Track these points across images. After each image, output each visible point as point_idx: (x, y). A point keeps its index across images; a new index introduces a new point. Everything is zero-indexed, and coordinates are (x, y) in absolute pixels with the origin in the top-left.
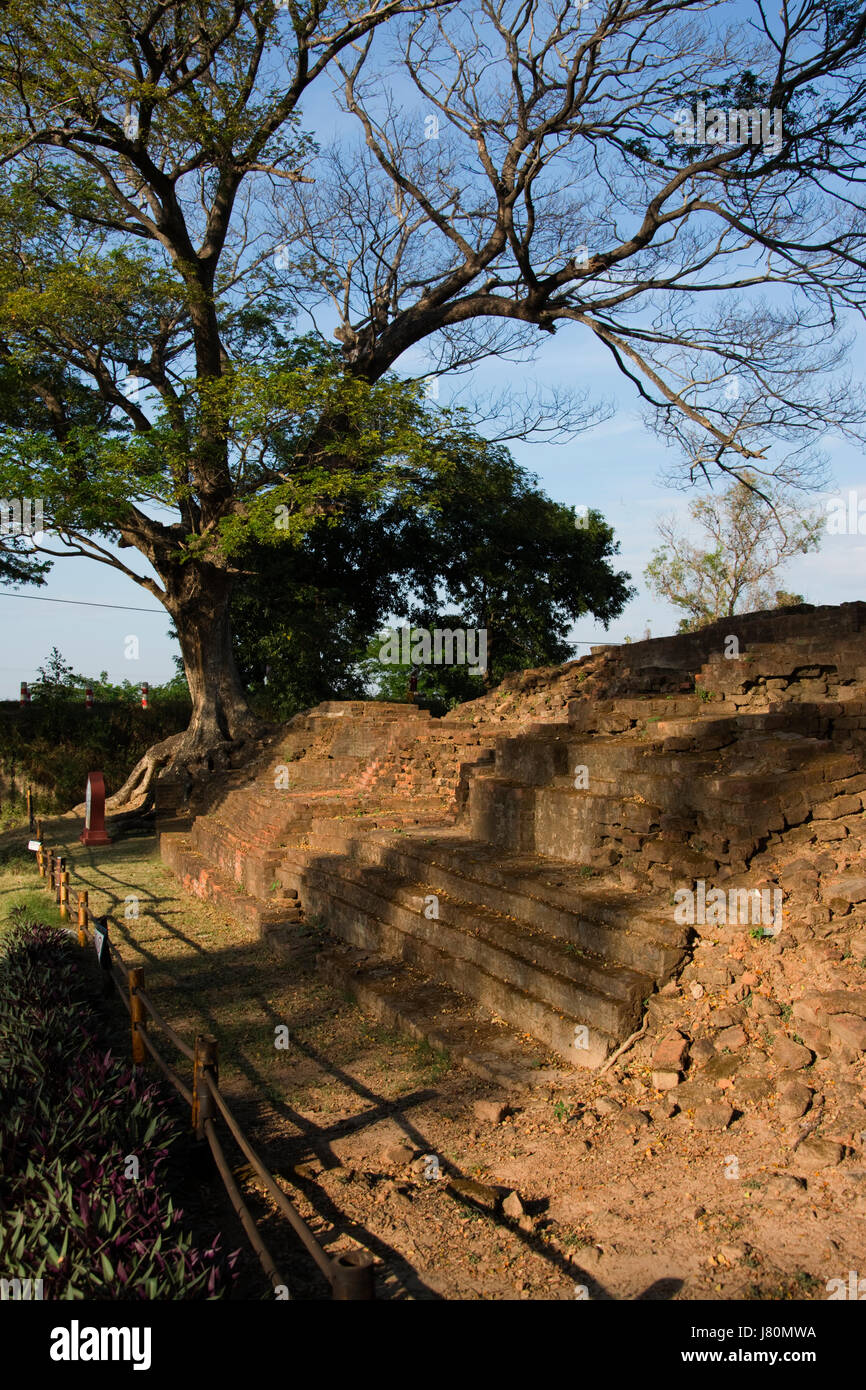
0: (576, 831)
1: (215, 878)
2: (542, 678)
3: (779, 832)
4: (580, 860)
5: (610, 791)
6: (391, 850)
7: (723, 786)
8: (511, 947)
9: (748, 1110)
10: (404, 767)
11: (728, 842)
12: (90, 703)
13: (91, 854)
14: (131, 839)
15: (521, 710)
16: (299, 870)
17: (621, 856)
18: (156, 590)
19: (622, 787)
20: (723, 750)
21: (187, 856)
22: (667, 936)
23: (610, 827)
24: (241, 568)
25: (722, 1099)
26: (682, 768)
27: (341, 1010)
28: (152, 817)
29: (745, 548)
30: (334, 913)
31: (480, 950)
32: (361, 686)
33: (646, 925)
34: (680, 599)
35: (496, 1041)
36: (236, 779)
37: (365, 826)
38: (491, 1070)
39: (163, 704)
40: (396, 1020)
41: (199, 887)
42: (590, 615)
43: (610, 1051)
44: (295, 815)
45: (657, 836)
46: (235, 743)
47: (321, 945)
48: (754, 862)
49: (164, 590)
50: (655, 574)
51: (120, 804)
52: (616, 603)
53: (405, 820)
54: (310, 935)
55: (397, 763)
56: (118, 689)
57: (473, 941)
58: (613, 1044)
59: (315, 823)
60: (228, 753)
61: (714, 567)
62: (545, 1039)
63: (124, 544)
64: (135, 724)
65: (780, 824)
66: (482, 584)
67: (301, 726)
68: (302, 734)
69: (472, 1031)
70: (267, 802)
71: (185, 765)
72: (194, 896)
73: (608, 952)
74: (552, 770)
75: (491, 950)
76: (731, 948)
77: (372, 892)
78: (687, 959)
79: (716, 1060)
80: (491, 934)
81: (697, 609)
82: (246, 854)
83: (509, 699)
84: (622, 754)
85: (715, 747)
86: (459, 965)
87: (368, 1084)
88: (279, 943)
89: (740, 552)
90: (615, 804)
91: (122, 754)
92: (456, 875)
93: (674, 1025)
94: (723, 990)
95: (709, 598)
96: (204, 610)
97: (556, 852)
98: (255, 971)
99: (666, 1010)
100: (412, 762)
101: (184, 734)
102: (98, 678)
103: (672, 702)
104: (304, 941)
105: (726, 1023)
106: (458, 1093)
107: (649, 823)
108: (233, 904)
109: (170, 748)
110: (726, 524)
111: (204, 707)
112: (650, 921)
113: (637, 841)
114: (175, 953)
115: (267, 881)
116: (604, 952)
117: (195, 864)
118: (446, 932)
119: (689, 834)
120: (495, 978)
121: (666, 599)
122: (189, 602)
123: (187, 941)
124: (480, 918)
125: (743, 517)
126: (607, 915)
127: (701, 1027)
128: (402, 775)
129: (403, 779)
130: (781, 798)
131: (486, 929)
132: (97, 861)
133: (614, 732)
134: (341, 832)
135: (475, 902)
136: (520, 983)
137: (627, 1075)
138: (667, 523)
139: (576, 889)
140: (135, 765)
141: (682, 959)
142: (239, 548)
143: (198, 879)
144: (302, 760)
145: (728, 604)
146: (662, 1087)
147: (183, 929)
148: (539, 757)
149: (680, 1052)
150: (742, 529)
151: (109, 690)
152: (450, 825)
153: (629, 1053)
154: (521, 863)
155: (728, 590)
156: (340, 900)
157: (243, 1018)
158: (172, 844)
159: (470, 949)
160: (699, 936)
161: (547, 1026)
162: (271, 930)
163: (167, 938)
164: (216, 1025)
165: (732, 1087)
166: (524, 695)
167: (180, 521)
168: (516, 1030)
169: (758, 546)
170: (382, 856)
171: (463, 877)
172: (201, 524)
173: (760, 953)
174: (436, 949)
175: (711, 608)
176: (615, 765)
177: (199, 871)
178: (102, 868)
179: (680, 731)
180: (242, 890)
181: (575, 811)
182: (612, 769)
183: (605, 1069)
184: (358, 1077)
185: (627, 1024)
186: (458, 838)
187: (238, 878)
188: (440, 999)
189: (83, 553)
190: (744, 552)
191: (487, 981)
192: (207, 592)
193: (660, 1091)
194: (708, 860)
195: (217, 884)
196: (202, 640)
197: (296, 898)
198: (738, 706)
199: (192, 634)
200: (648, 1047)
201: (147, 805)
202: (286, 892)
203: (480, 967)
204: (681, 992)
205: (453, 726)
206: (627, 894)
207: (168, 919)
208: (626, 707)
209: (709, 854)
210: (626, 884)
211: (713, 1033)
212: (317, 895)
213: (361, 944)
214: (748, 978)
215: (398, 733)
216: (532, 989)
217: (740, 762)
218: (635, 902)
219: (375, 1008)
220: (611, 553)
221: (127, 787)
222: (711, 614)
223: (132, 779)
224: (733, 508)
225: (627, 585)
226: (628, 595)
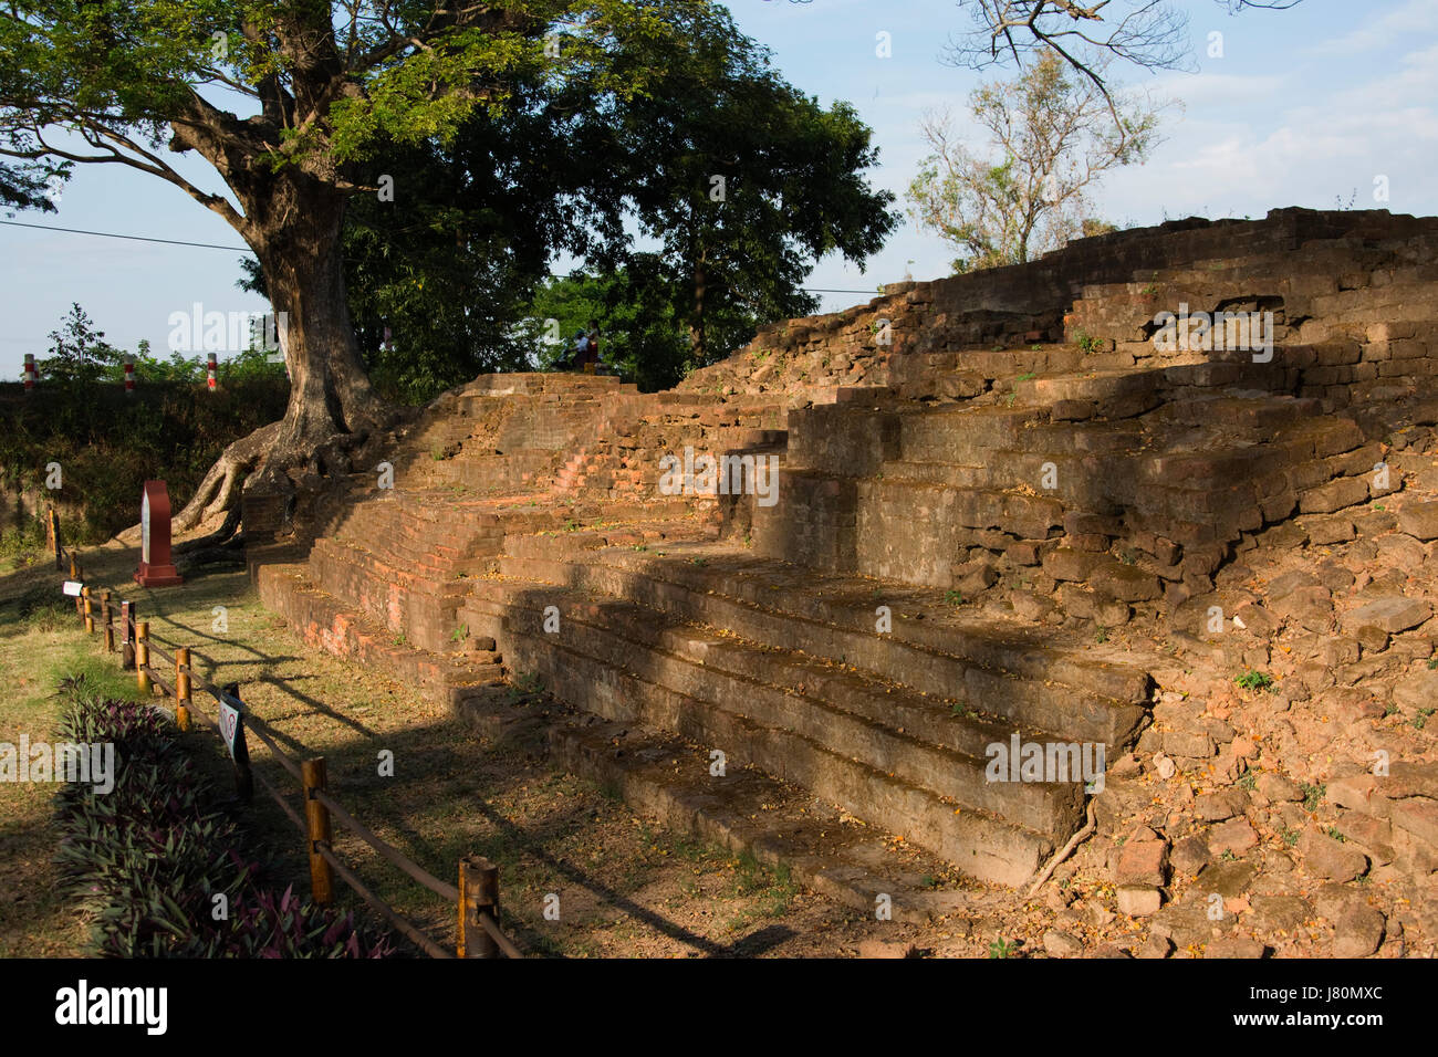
0: (926, 540)
1: (358, 626)
2: (815, 331)
3: (1254, 532)
4: (933, 581)
5: (976, 481)
6: (640, 576)
7: (1168, 466)
8: (859, 709)
9: (1281, 945)
10: (625, 460)
11: (1180, 547)
12: (131, 384)
13: (154, 599)
14: (210, 577)
15: (787, 376)
16: (497, 609)
17: (999, 575)
18: (231, 214)
19: (997, 474)
20: (1147, 417)
21: (308, 595)
22: (1114, 688)
23: (982, 533)
24: (357, 182)
25: (1236, 928)
26: (1093, 444)
27: (600, 811)
28: (239, 544)
29: (1043, 159)
30: (559, 670)
31: (809, 716)
32: (523, 356)
33: (1078, 671)
34: (954, 232)
35: (856, 849)
36: (362, 486)
37: (591, 543)
38: (864, 893)
39: (239, 384)
40: (695, 822)
41: (335, 640)
42: (839, 252)
43: (1043, 860)
44: (479, 531)
45: (1058, 543)
46: (355, 436)
47: (545, 716)
48: (1222, 577)
49: (243, 215)
50: (921, 197)
51: (187, 528)
52: (873, 235)
53: (647, 534)
54: (523, 703)
55: (615, 455)
56: (165, 365)
57: (798, 703)
58: (1046, 849)
59: (509, 542)
60: (346, 450)
61: (1002, 186)
62: (929, 843)
63: (179, 145)
64: (199, 414)
65: (1257, 520)
66: (688, 209)
67: (451, 410)
68: (455, 420)
69: (816, 834)
70: (431, 515)
71: (283, 469)
72: (325, 652)
73: (1018, 713)
74: (878, 452)
75: (828, 715)
76: (1210, 703)
77: (620, 636)
78: (1146, 720)
79: (1215, 870)
80: (824, 691)
81: (977, 244)
82: (407, 590)
83: (768, 362)
84: (991, 426)
85: (1132, 411)
86: (775, 738)
87: (679, 919)
88: (482, 716)
89: (1036, 165)
90: (992, 499)
91: (182, 457)
92: (751, 608)
93: (1138, 817)
94: (1203, 766)
95: (994, 230)
96: (304, 243)
97: (892, 572)
98: (452, 760)
99: (1124, 797)
100: (641, 452)
101: (278, 425)
102: (134, 350)
103: (1043, 355)
104: (520, 711)
105: (1223, 814)
106: (822, 930)
107: (1048, 524)
108: (396, 662)
109: (259, 445)
110: (1019, 121)
111: (307, 385)
112: (1084, 665)
113: (1031, 551)
114: (325, 735)
115: (446, 626)
116: (1010, 712)
117: (324, 606)
118: (751, 692)
119: (1111, 539)
120: (838, 756)
121: (934, 233)
122: (282, 232)
123: (339, 717)
124: (801, 668)
125: (1042, 114)
126: (1007, 659)
127: (1183, 820)
128: (622, 472)
129: (625, 478)
130: (1255, 481)
131: (816, 685)
132: (166, 608)
133: (961, 398)
134: (552, 554)
135: (786, 646)
136: (880, 762)
137: (1077, 895)
138: (937, 124)
139: (945, 622)
140: (207, 470)
141: (1139, 721)
142: (361, 147)
143: (330, 628)
144: (459, 458)
145: (1019, 238)
146: (1137, 913)
147: (327, 700)
148: (858, 436)
149: (1158, 860)
150: (1040, 132)
151: (152, 367)
152: (713, 539)
153: (1069, 862)
154: (848, 589)
155: (1020, 220)
156: (569, 651)
157: (456, 827)
158: (281, 580)
159: (792, 714)
160: (1158, 687)
161: (932, 825)
162: (466, 699)
163: (308, 714)
164: (418, 838)
165: (1250, 911)
166: (790, 355)
167: (260, 113)
168: (879, 832)
169: (1061, 157)
170: (626, 584)
171: (764, 611)
172: (296, 116)
173: (1254, 709)
174: (735, 716)
175: (995, 243)
176: (979, 444)
177: (332, 618)
178: (176, 618)
179: (1073, 392)
180: (404, 642)
181: (925, 510)
182: (974, 450)
183: (1036, 886)
184: (659, 910)
185: (1066, 818)
186: (736, 557)
187: (395, 623)
188: (753, 790)
189: (118, 158)
190: (1041, 163)
191: (825, 761)
192: (308, 217)
193: (1134, 918)
194: (1148, 576)
195: (364, 634)
196: (301, 287)
197: (494, 649)
198: (1136, 358)
199: (287, 279)
200: (1102, 853)
201: (228, 528)
202: (479, 642)
203: (810, 740)
204: (1142, 770)
205: (695, 400)
206: (1027, 628)
207: (298, 686)
208: (977, 362)
209: (1147, 567)
210: (1024, 614)
211: (1202, 829)
212: (529, 644)
213: (608, 712)
214: (1241, 747)
215: (613, 412)
216: (901, 771)
217: (1181, 432)
218: (1043, 639)
219: (658, 807)
220: (866, 164)
221: (196, 503)
222: (996, 253)
223: (203, 491)
224: (1030, 101)
225: (889, 209)
226: (890, 223)
